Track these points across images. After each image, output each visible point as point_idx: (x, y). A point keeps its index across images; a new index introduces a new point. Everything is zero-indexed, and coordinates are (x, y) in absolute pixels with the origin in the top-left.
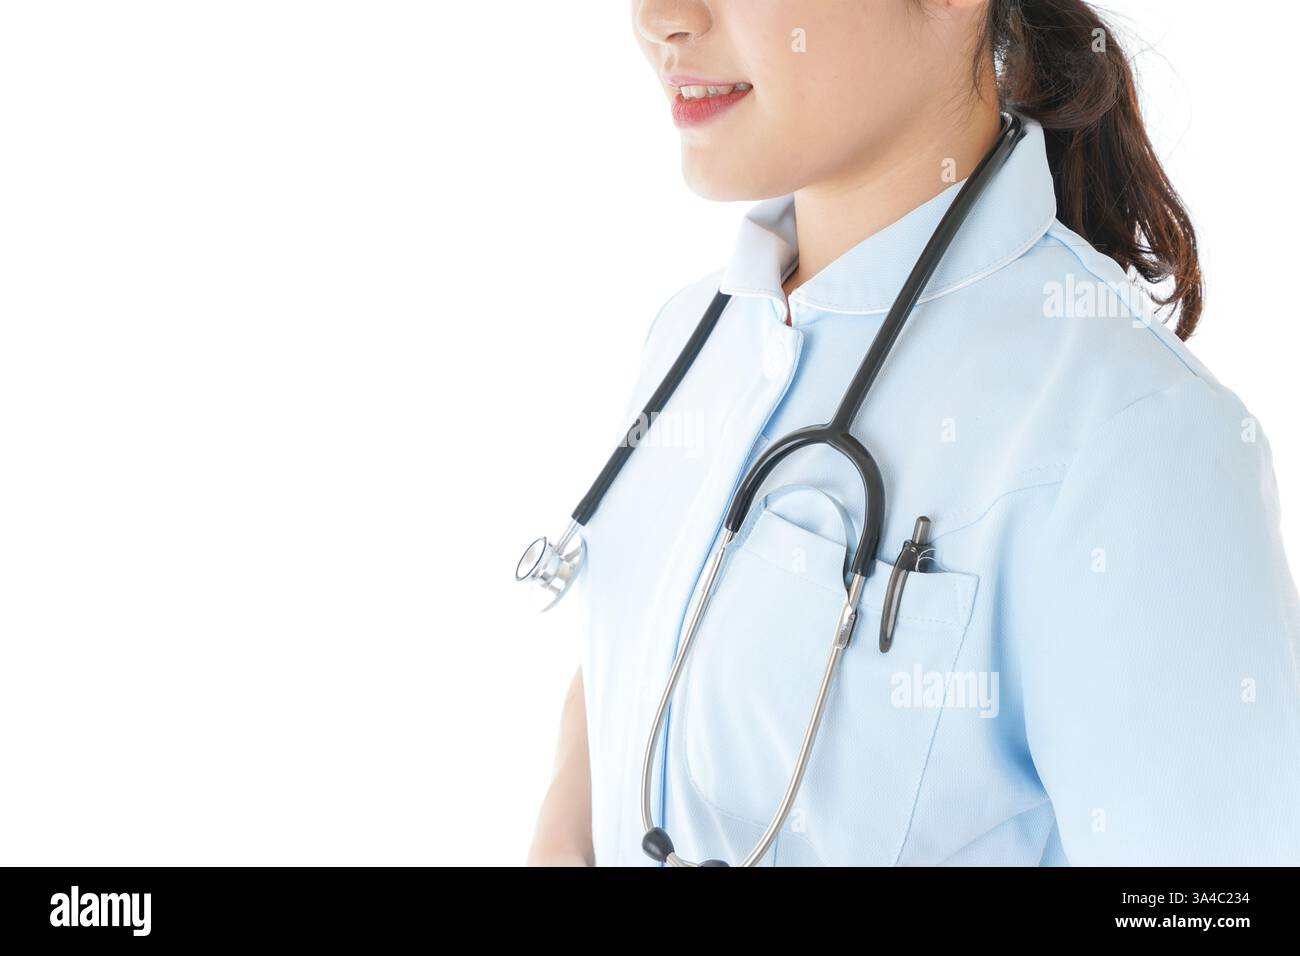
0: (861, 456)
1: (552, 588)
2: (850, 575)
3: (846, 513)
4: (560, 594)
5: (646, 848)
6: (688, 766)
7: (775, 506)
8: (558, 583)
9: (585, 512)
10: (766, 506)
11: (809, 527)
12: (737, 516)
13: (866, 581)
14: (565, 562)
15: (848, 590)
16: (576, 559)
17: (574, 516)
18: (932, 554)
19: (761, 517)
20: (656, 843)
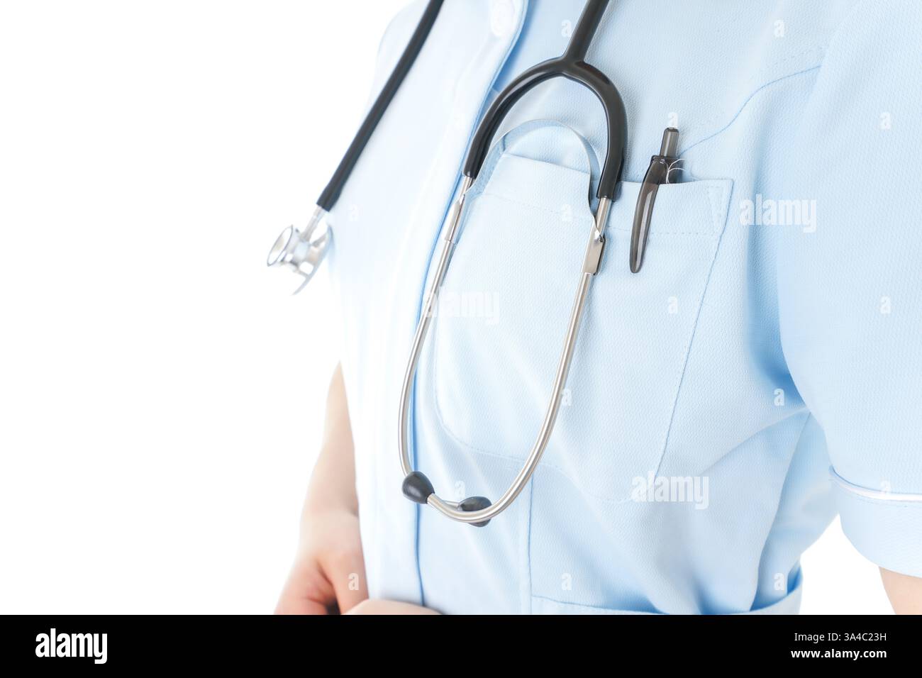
0: (599, 81)
1: (301, 273)
2: (596, 200)
3: (588, 144)
4: (308, 277)
5: (406, 492)
6: (439, 412)
7: (514, 147)
8: (306, 267)
9: (329, 199)
10: (504, 149)
11: (551, 159)
12: (475, 164)
13: (612, 205)
14: (312, 248)
15: (595, 215)
16: (323, 245)
17: (319, 203)
18: (681, 164)
19: (500, 161)
20: (417, 487)
